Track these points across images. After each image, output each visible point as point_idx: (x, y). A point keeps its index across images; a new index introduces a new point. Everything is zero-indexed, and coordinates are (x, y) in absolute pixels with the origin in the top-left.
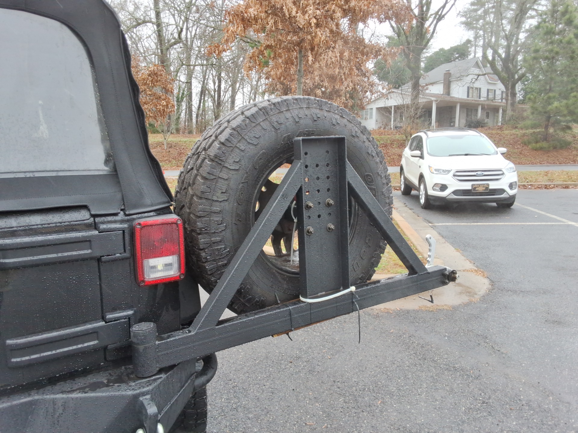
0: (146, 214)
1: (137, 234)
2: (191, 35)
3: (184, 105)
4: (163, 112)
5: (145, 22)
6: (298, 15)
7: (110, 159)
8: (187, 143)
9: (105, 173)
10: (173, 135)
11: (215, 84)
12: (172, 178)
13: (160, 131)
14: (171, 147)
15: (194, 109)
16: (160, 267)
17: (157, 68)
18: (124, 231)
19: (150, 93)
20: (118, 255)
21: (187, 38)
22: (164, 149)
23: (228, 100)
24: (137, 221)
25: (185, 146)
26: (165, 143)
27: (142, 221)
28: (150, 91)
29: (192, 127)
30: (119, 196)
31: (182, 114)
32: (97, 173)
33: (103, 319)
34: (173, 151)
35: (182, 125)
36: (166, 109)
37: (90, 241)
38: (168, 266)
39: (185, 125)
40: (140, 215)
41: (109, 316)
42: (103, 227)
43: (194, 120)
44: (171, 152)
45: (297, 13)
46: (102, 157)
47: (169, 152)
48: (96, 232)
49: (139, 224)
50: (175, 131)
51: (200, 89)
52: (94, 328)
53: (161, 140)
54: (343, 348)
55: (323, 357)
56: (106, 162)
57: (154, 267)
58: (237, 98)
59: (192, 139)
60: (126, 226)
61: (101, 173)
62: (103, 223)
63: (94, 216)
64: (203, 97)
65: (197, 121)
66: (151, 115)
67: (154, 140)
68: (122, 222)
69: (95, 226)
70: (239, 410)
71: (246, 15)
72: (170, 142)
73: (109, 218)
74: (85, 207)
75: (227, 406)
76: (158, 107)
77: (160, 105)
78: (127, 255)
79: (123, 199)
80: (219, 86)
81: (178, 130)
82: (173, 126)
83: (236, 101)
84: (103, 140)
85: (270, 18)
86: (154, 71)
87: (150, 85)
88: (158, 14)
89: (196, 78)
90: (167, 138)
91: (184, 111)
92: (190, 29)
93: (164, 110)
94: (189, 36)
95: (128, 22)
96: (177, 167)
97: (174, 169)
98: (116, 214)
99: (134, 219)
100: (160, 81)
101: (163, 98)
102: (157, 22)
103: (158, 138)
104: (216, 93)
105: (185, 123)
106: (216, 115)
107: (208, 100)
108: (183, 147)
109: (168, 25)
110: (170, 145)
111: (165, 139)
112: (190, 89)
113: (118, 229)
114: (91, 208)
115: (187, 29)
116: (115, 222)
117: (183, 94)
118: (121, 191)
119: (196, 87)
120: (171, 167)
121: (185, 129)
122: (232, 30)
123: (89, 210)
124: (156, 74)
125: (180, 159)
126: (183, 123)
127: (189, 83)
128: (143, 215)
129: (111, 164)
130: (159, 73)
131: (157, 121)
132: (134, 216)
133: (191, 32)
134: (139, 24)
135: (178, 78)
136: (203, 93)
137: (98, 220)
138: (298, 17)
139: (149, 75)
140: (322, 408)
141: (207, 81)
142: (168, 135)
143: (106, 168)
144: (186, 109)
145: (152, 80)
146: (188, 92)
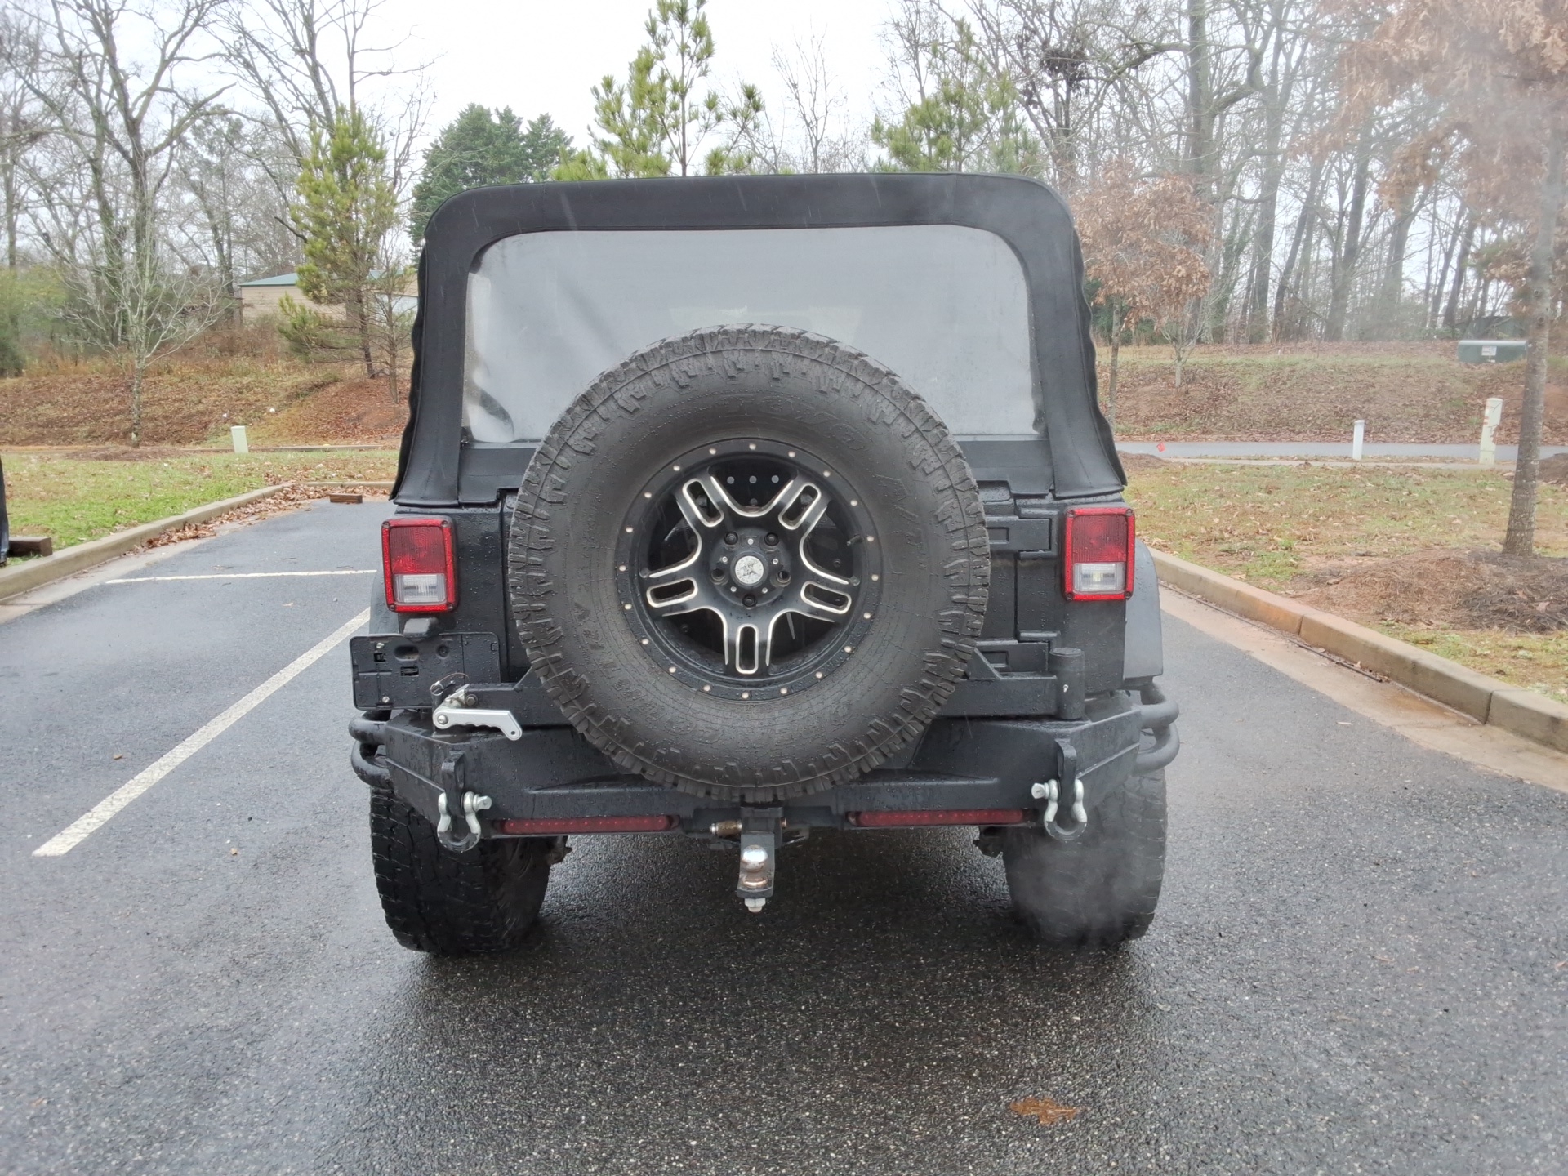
0: (1083, 500)
1: (1069, 526)
2: (1288, 65)
3: (1245, 266)
4: (1177, 295)
5: (1159, 49)
6: (1549, 40)
7: (1041, 418)
8: (1238, 368)
9: (1032, 439)
10: (1203, 348)
11: (1342, 195)
12: (1183, 461)
13: (1169, 338)
14: (1192, 381)
15: (1274, 274)
16: (1096, 578)
17: (1174, 184)
18: (1051, 520)
19: (1149, 247)
20: (1041, 552)
21: (1273, 73)
22: (1173, 386)
23: (1383, 239)
24: (1069, 508)
25: (1232, 377)
26: (1178, 372)
27: (1076, 508)
28: (1152, 242)
29: (1264, 319)
30: (1048, 471)
31: (1238, 287)
32: (1023, 439)
33: (1017, 636)
34: (1196, 391)
35: (1235, 316)
36: (1184, 287)
37: (1007, 529)
38: (1108, 577)
39: (1244, 318)
40: (1074, 500)
41: (1024, 634)
42: (1025, 511)
43: (1271, 302)
44: (1192, 394)
45: (1547, 34)
46: (1031, 415)
47: (1187, 392)
48: (1016, 518)
49: (1073, 512)
50: (1209, 336)
51: (1296, 214)
52: (1004, 646)
53: (1168, 361)
54: (1520, 866)
55: (1459, 871)
56: (1036, 424)
57: (1087, 576)
58: (1412, 230)
59: (1252, 357)
60: (1055, 512)
61: (1028, 439)
62: (1025, 506)
63: (1016, 497)
64: (1304, 236)
65: (1279, 306)
66: (1145, 303)
67: (1151, 363)
68: (1049, 507)
69: (1016, 511)
70: (1241, 907)
71: (1396, 59)
72: (1193, 368)
73: (1034, 501)
74: (1003, 484)
75: (1218, 897)
76: (1165, 283)
77: (1172, 276)
78: (1054, 553)
79: (1054, 477)
80: (1358, 203)
81: (1219, 335)
82: (1207, 324)
83: (1408, 242)
84: (1034, 392)
85: (1461, 61)
86: (1164, 190)
87: (1152, 227)
88: (1197, 26)
89: (1290, 183)
90: (1184, 356)
91: (1245, 280)
92: (1288, 46)
93: (1179, 290)
94: (1281, 68)
95: (1118, 54)
96: (1204, 433)
97: (1193, 439)
98: (1042, 496)
99: (1066, 505)
100: (1176, 214)
101: (1179, 257)
102: (1193, 45)
103: (1161, 356)
104: (1346, 221)
105: (1244, 311)
106: (1338, 285)
107: (1318, 242)
108: (1224, 380)
109: (1223, 48)
110: (1191, 376)
111: (1180, 359)
112: (1268, 217)
113: (1044, 517)
114: (1011, 484)
115: (1279, 46)
116: (1040, 506)
117: (1245, 232)
118: (1051, 464)
119: (1288, 209)
120: (1187, 433)
121: (1242, 327)
122: (1361, 94)
123: (1009, 488)
124: (1169, 201)
125: (1213, 413)
126: (1238, 310)
127: (1267, 203)
128: (1079, 500)
129: (1042, 427)
130: (1178, 196)
131: (1160, 318)
132: (1066, 501)
133: (1288, 56)
134: (1145, 56)
135: (1235, 192)
136: (1308, 221)
137: (1020, 502)
138: (1549, 47)
139: (1152, 204)
140: (1419, 945)
141: (1323, 187)
142: (1188, 349)
143: (1035, 433)
144: (1252, 271)
145: (1158, 214)
146: (1261, 224)
